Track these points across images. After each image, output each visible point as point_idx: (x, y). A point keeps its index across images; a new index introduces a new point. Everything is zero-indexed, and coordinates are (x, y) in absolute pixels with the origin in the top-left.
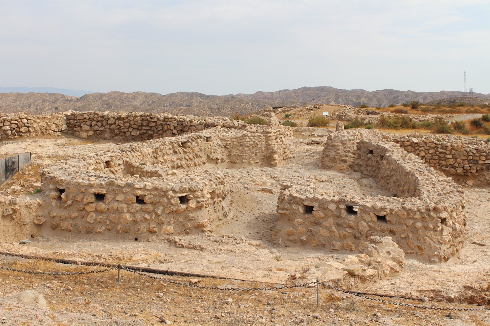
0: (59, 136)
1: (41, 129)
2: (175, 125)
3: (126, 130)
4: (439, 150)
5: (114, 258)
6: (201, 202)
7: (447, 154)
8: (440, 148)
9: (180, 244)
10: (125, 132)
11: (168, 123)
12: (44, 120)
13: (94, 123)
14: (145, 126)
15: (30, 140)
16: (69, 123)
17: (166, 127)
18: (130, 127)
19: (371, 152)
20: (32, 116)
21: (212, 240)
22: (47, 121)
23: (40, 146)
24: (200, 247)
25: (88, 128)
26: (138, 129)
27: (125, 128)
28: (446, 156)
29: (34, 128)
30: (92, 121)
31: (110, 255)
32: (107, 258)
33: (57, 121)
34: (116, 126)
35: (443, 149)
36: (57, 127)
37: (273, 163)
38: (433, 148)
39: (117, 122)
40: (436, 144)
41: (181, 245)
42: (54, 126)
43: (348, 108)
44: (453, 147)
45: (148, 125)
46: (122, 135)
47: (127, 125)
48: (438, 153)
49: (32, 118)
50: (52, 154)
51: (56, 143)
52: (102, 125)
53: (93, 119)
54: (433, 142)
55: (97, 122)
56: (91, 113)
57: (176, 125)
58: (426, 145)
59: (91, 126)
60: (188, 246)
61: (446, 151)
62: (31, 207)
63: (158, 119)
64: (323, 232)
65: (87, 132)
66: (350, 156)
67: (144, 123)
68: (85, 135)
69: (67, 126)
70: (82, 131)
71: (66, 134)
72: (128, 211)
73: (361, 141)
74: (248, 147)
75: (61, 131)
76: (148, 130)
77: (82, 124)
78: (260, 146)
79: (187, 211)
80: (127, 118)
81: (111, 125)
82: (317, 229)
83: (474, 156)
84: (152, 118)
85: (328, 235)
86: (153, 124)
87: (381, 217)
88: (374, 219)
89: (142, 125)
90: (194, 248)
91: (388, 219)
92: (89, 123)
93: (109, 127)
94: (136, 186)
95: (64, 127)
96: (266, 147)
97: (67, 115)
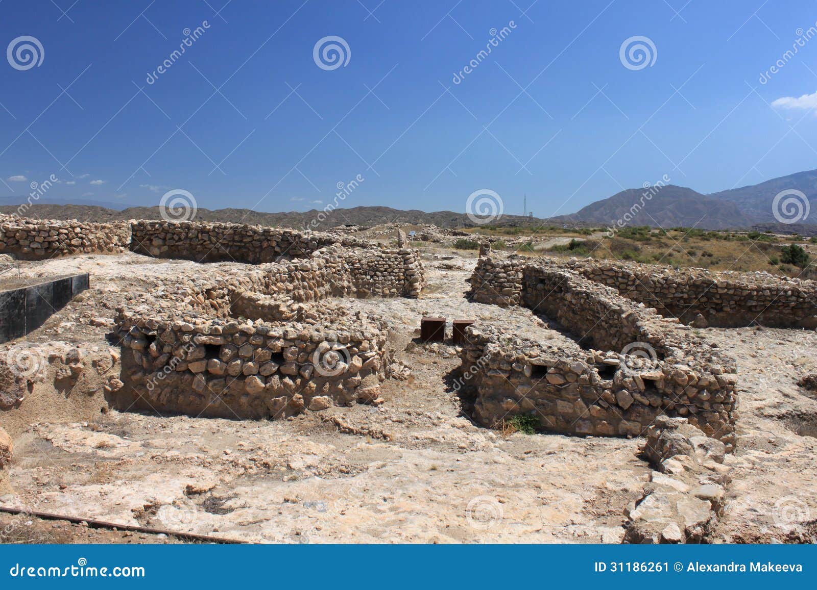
0: (121, 252)
1: (99, 243)
2: (277, 240)
3: (212, 246)
4: (620, 279)
5: (258, 465)
6: (369, 358)
7: (629, 285)
8: (621, 277)
9: (345, 428)
10: (211, 249)
11: (269, 238)
12: (102, 230)
13: (169, 236)
14: (237, 242)
15: (85, 256)
16: (135, 235)
17: (265, 244)
18: (217, 242)
19: (542, 281)
20: (88, 224)
21: (395, 419)
22: (107, 231)
23: (98, 264)
24: (381, 432)
25: (161, 242)
26: (227, 245)
28: (628, 288)
29: (90, 240)
30: (166, 233)
31: (251, 460)
32: (248, 466)
33: (121, 231)
34: (199, 241)
35: (624, 278)
36: (120, 240)
37: (413, 293)
38: (611, 277)
39: (200, 235)
40: (616, 272)
41: (349, 429)
42: (116, 238)
43: (432, 228)
44: (636, 275)
45: (241, 241)
46: (206, 253)
47: (214, 239)
48: (618, 283)
49: (88, 227)
50: (117, 275)
51: (120, 261)
52: (180, 239)
53: (168, 230)
54: (612, 270)
55: (174, 234)
56: (166, 222)
57: (279, 240)
58: (603, 274)
59: (164, 239)
60: (361, 430)
61: (628, 281)
62: (101, 363)
63: (255, 232)
64: (563, 406)
65: (159, 247)
66: (516, 287)
67: (236, 238)
68: (156, 251)
69: (133, 239)
70: (153, 245)
71: (131, 250)
72: (259, 374)
73: (528, 267)
74: (382, 272)
75: (124, 245)
76: (240, 247)
77: (152, 237)
78: (396, 270)
79: (349, 373)
80: (214, 231)
81: (191, 239)
82: (552, 401)
83: (662, 287)
84: (247, 231)
85: (570, 411)
86: (248, 240)
87: (649, 383)
88: (642, 387)
89: (233, 240)
90: (371, 434)
91: (660, 385)
92: (162, 235)
93: (188, 242)
94: (272, 333)
95: (129, 241)
96: (404, 273)
97: (133, 226)
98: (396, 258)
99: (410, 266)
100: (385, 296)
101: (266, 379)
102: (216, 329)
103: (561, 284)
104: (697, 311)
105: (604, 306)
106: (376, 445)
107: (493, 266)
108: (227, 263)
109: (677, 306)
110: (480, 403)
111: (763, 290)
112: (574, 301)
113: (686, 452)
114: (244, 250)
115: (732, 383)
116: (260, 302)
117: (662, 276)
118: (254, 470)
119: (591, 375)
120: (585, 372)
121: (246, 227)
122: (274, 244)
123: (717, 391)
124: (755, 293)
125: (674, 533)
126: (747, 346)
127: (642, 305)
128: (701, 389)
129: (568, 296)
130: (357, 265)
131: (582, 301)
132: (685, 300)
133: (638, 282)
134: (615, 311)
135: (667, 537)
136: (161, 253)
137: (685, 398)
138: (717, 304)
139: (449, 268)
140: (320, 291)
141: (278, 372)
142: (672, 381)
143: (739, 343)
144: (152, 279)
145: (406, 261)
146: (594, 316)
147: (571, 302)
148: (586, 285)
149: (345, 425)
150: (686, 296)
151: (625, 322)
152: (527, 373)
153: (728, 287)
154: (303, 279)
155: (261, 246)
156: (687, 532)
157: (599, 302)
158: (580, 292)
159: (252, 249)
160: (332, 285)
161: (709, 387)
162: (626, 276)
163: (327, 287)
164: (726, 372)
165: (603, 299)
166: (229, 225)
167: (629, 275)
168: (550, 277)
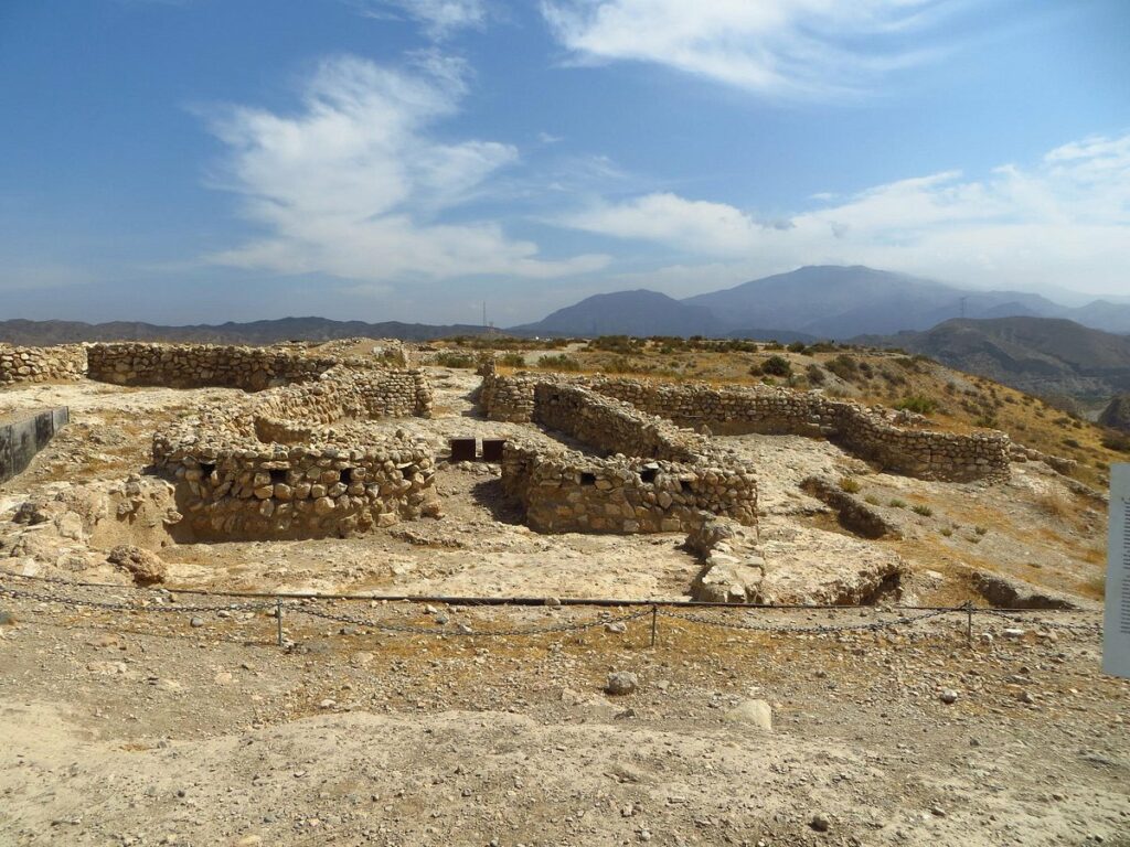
0: (78, 379)
1: (51, 370)
2: (270, 362)
3: (192, 370)
8: (631, 392)
9: (420, 541)
10: (190, 374)
11: (260, 360)
12: (55, 356)
13: (137, 360)
14: (222, 365)
15: (35, 387)
16: (93, 360)
17: (257, 367)
18: (198, 366)
19: (556, 397)
20: (37, 350)
21: (462, 530)
22: (60, 357)
24: (455, 541)
25: (126, 367)
26: (210, 369)
27: (191, 367)
29: (41, 368)
30: (133, 357)
33: (74, 357)
34: (175, 365)
35: (634, 392)
36: (75, 367)
37: (425, 413)
39: (176, 359)
40: (624, 386)
41: (423, 541)
42: (71, 364)
44: (644, 389)
45: (227, 364)
46: (185, 378)
47: (193, 363)
49: (37, 353)
50: (92, 407)
51: (79, 391)
52: (151, 363)
53: (135, 354)
54: (620, 384)
55: (142, 358)
56: (131, 345)
57: (273, 363)
59: (131, 364)
60: (435, 542)
61: (638, 394)
63: (243, 354)
64: (612, 509)
65: (125, 373)
66: (529, 404)
67: (221, 361)
68: (122, 378)
69: (89, 365)
70: (117, 372)
71: (88, 377)
72: (328, 495)
73: (540, 383)
74: (393, 393)
75: (80, 372)
76: (227, 371)
77: (116, 362)
78: (408, 391)
79: (413, 489)
80: (193, 353)
81: (165, 363)
82: (602, 505)
83: (669, 400)
84: (234, 354)
85: (618, 512)
86: (236, 362)
87: (685, 484)
88: (680, 488)
89: (217, 363)
90: (445, 544)
91: (696, 486)
92: (128, 360)
93: (162, 366)
94: (340, 455)
95: (85, 367)
96: (416, 393)
97: (88, 349)
98: (407, 378)
99: (422, 386)
100: (397, 417)
101: (335, 499)
102: (282, 455)
103: (575, 400)
104: (702, 422)
105: (623, 419)
106: (456, 553)
107: (507, 384)
108: (215, 389)
109: (684, 418)
110: (535, 512)
111: (762, 400)
112: (591, 416)
113: (729, 536)
114: (231, 373)
115: (754, 481)
116: (290, 428)
117: (668, 389)
118: (362, 578)
119: (635, 480)
120: (629, 477)
121: (231, 349)
122: (267, 367)
123: (742, 489)
124: (754, 403)
125: (739, 591)
126: (750, 453)
127: (658, 417)
128: (729, 487)
129: (585, 411)
130: (367, 387)
131: (599, 415)
132: (690, 411)
133: (645, 396)
134: (634, 424)
135: (734, 593)
136: (128, 380)
137: (716, 496)
138: (719, 415)
139: (448, 386)
140: (334, 414)
141: (346, 492)
142: (704, 481)
143: (743, 451)
144: (135, 410)
145: (417, 381)
146: (612, 429)
147: (587, 417)
148: (603, 401)
149: (418, 538)
150: (691, 408)
151: (646, 433)
152: (578, 481)
153: (730, 398)
154: (318, 402)
155: (251, 370)
156: (747, 590)
157: (618, 416)
158: (596, 407)
159: (240, 372)
160: (344, 407)
161: (736, 486)
162: (633, 389)
163: (340, 410)
164: (748, 472)
165: (621, 412)
166: (211, 346)
167: (637, 389)
168: (564, 393)
